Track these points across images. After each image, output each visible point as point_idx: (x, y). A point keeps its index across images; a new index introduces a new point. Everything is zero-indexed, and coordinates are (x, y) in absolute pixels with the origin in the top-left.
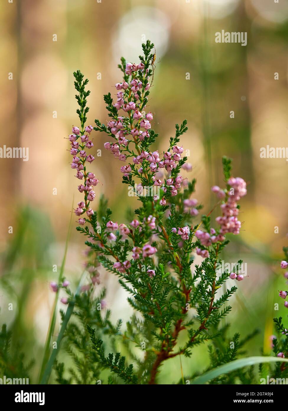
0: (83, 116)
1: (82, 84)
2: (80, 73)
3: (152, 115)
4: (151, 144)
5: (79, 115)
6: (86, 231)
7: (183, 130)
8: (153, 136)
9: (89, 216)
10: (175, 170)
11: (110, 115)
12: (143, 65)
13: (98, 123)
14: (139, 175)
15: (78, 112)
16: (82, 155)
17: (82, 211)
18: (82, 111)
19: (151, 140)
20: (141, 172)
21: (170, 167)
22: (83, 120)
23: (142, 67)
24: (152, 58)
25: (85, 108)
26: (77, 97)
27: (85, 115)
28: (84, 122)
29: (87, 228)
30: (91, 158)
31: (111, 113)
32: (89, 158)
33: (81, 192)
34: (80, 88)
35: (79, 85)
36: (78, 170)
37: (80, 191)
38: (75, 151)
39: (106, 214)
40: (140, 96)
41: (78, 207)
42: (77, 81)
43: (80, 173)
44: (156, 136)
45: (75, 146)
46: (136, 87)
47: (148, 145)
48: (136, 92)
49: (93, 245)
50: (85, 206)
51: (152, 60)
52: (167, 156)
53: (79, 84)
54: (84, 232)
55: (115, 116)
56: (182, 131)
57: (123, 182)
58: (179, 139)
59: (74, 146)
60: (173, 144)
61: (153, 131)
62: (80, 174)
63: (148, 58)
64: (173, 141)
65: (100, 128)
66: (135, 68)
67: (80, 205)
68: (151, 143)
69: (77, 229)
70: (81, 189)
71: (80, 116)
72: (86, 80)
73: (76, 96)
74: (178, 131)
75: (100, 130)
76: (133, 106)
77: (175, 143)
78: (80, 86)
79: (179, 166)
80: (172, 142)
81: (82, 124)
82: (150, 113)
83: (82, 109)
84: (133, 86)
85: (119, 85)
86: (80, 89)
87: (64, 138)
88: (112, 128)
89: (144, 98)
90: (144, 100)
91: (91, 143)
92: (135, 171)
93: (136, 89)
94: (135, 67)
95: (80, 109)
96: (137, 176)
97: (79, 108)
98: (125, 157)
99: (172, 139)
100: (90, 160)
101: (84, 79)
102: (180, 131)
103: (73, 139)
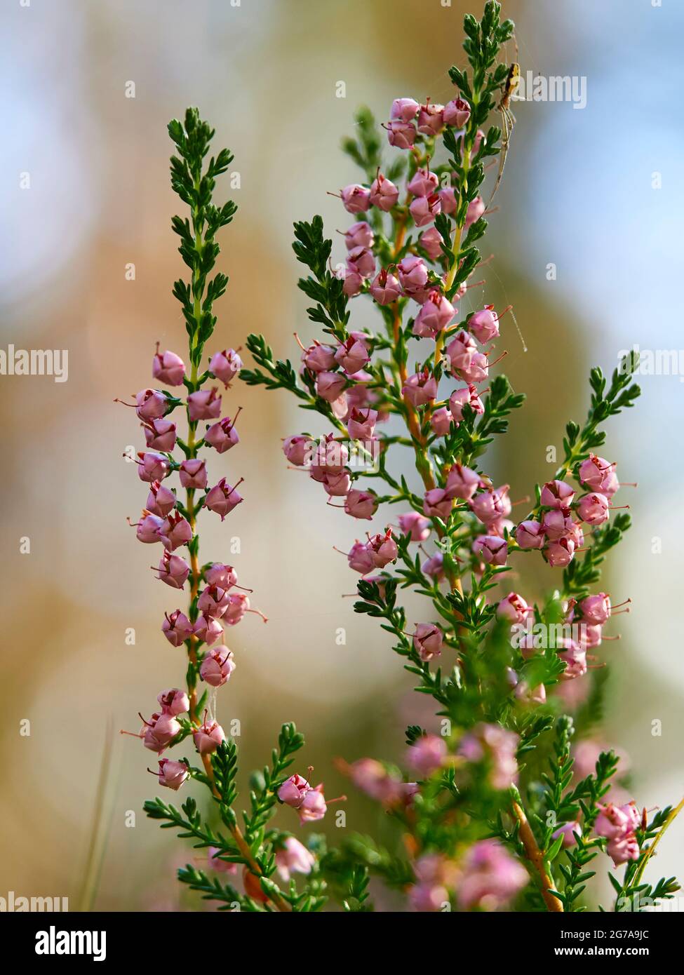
0: (202, 312)
1: (204, 170)
2: (199, 122)
3: (497, 318)
4: (490, 440)
5: (182, 305)
6: (185, 818)
7: (619, 393)
8: (500, 402)
9: (204, 753)
10: (580, 569)
11: (316, 316)
12: (466, 109)
13: (262, 354)
14: (425, 584)
15: (181, 291)
16: (190, 477)
17: (175, 727)
18: (198, 287)
19: (492, 419)
20: (437, 570)
21: (566, 546)
22: (201, 328)
23: (460, 112)
24: (505, 80)
25: (210, 277)
26: (180, 227)
27: (207, 306)
28: (203, 337)
29: (189, 806)
30: (227, 496)
31: (319, 305)
32: (220, 493)
33: (175, 641)
34: (196, 186)
35: (191, 176)
36: (167, 546)
37: (172, 640)
38: (158, 462)
39: (276, 751)
40: (447, 240)
41: (159, 710)
42: (181, 159)
43: (176, 558)
44: (515, 402)
45: (160, 438)
46: (432, 199)
47: (478, 443)
48: (430, 219)
49: (213, 885)
50: (188, 708)
51: (504, 87)
52: (557, 495)
53: (193, 172)
54: (177, 821)
55: (336, 320)
56: (616, 398)
57: (360, 608)
58: (602, 435)
59: (157, 434)
60: (578, 454)
61: (504, 381)
62: (173, 562)
63: (486, 82)
64: (578, 440)
65: (266, 373)
66: (428, 118)
67: (169, 702)
68: (490, 436)
69: (146, 809)
70: (175, 632)
71: (188, 310)
72: (224, 153)
73: (176, 221)
74: (600, 397)
75: (266, 381)
76: (419, 272)
77: (584, 449)
78: (194, 176)
79: (597, 553)
80: (573, 443)
81: (195, 345)
82: (488, 308)
83: (197, 278)
84: (419, 196)
85: (357, 192)
86: (193, 192)
87: (116, 400)
88: (320, 371)
89: (464, 246)
90: (462, 256)
91: (230, 429)
92: (408, 562)
93: (430, 209)
94: (430, 115)
95: (188, 281)
96: (418, 586)
97: (187, 275)
98: (369, 500)
99: (572, 431)
100: (224, 502)
101: (214, 149)
102: (611, 396)
103: (151, 405)
